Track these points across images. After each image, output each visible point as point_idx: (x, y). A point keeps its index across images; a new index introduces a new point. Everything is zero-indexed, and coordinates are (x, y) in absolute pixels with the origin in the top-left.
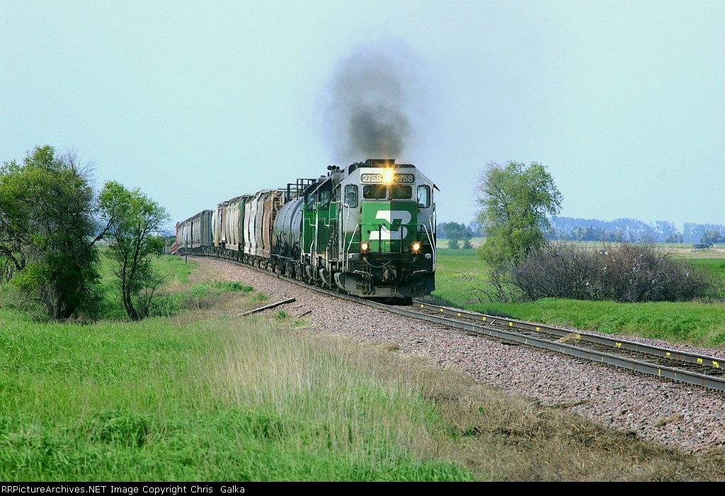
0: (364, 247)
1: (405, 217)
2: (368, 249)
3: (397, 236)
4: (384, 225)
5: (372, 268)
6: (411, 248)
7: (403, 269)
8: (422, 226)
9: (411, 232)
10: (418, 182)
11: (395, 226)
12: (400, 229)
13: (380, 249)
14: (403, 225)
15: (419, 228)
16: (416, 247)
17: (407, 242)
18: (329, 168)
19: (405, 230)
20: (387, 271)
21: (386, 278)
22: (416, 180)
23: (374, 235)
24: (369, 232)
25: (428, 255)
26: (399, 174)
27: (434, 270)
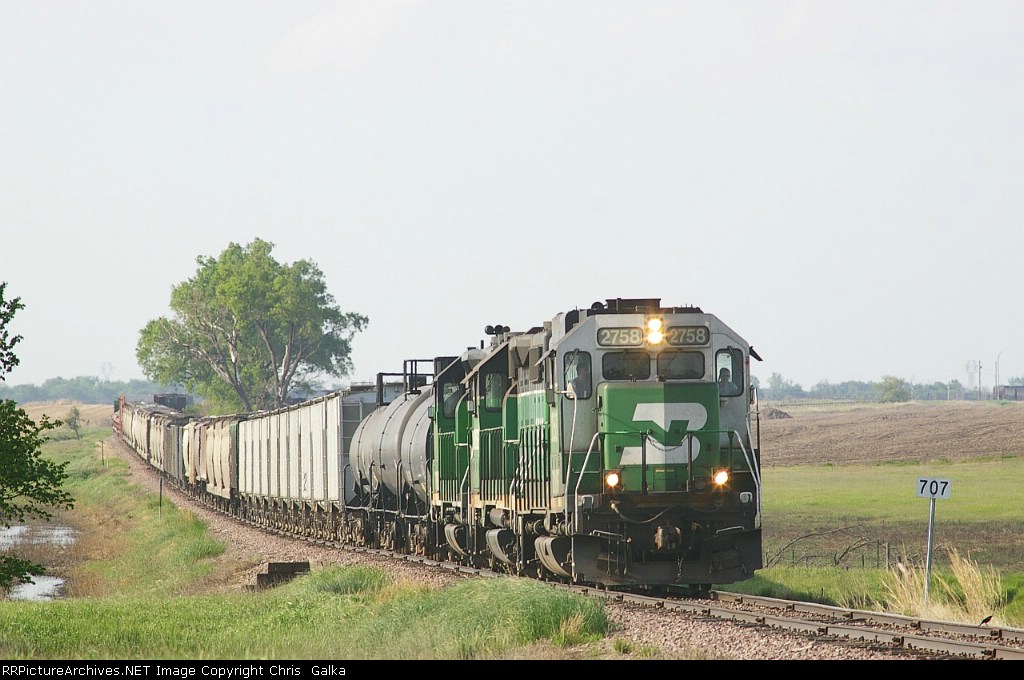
0: (612, 480)
1: (695, 416)
2: (619, 483)
3: (680, 455)
4: (651, 433)
5: (628, 523)
6: (709, 479)
7: (695, 526)
8: (731, 434)
9: (707, 447)
10: (718, 342)
11: (675, 434)
12: (685, 441)
13: (645, 484)
14: (692, 433)
15: (724, 438)
16: (721, 478)
17: (701, 468)
18: (490, 330)
19: (696, 444)
20: (660, 531)
21: (660, 545)
22: (713, 338)
23: (632, 456)
24: (620, 450)
25: (745, 496)
26: (676, 327)
27: (757, 525)
